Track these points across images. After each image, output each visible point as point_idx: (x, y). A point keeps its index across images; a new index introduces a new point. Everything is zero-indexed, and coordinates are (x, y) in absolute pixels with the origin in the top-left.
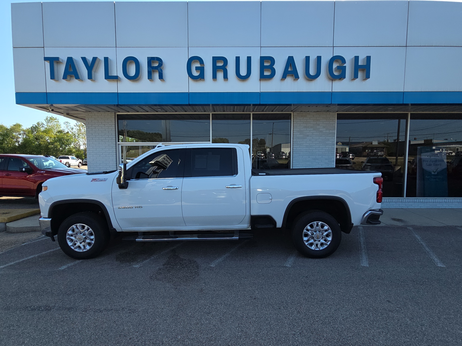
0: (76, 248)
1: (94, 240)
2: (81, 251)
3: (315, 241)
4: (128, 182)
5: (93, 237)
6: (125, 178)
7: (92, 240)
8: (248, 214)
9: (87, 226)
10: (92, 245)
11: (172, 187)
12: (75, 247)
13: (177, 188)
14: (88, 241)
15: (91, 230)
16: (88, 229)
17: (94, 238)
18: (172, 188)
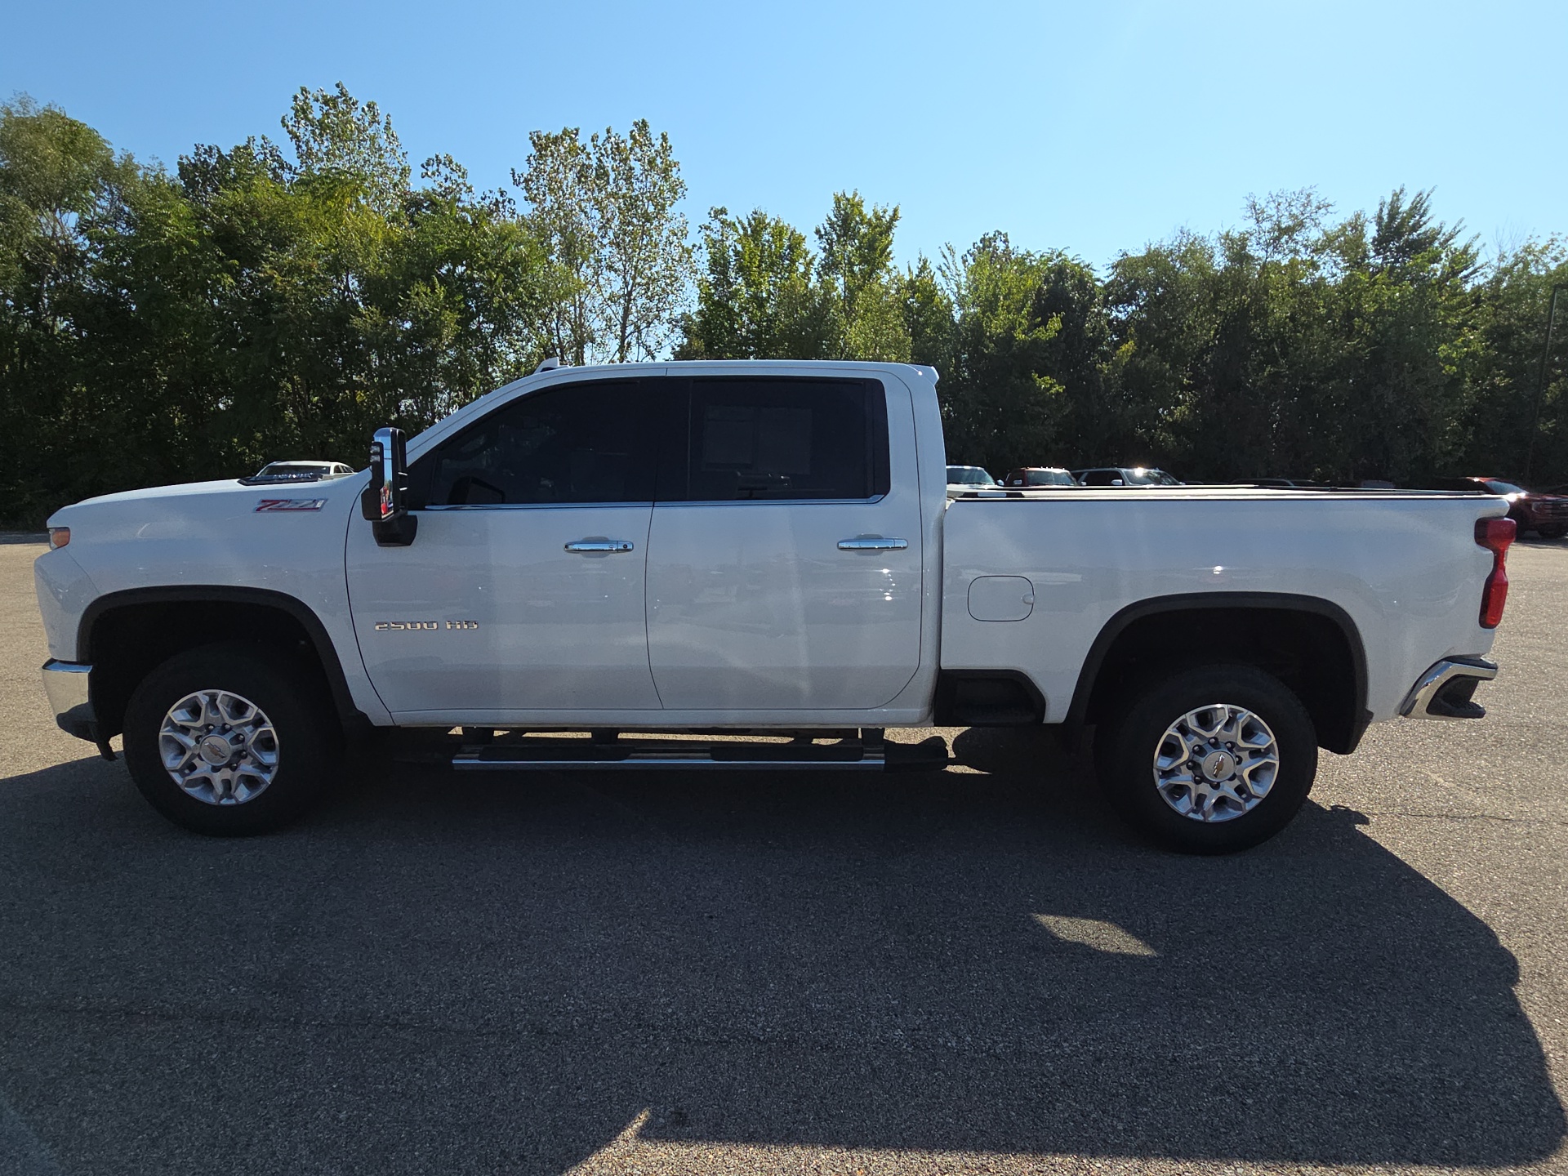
0: (192, 783)
1: (275, 770)
2: (212, 800)
3: (1197, 783)
4: (415, 517)
5: (271, 758)
6: (401, 501)
7: (266, 768)
8: (929, 664)
9: (256, 708)
10: (264, 787)
11: (604, 541)
12: (188, 778)
13: (625, 546)
14: (246, 767)
15: (269, 727)
16: (258, 722)
17: (274, 765)
18: (607, 547)
